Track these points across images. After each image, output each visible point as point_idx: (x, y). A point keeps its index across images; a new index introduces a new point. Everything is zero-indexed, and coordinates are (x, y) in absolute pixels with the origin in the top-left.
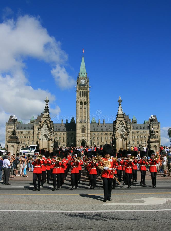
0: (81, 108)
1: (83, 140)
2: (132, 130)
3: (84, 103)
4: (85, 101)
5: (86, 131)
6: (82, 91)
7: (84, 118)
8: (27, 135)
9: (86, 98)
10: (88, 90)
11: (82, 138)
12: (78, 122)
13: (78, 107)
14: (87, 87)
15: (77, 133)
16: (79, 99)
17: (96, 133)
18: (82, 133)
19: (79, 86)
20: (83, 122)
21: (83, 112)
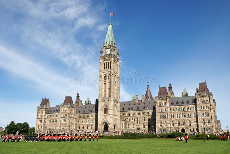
0: (105, 82)
1: (105, 122)
2: (168, 106)
3: (109, 76)
4: (109, 74)
5: (109, 111)
6: (106, 63)
7: (107, 95)
8: (55, 119)
9: (110, 71)
10: (112, 60)
11: (104, 120)
12: (100, 100)
13: (101, 82)
14: (111, 57)
15: (99, 114)
16: (103, 73)
17: (131, 113)
18: (104, 114)
19: (103, 57)
20: (106, 100)
21: (107, 88)
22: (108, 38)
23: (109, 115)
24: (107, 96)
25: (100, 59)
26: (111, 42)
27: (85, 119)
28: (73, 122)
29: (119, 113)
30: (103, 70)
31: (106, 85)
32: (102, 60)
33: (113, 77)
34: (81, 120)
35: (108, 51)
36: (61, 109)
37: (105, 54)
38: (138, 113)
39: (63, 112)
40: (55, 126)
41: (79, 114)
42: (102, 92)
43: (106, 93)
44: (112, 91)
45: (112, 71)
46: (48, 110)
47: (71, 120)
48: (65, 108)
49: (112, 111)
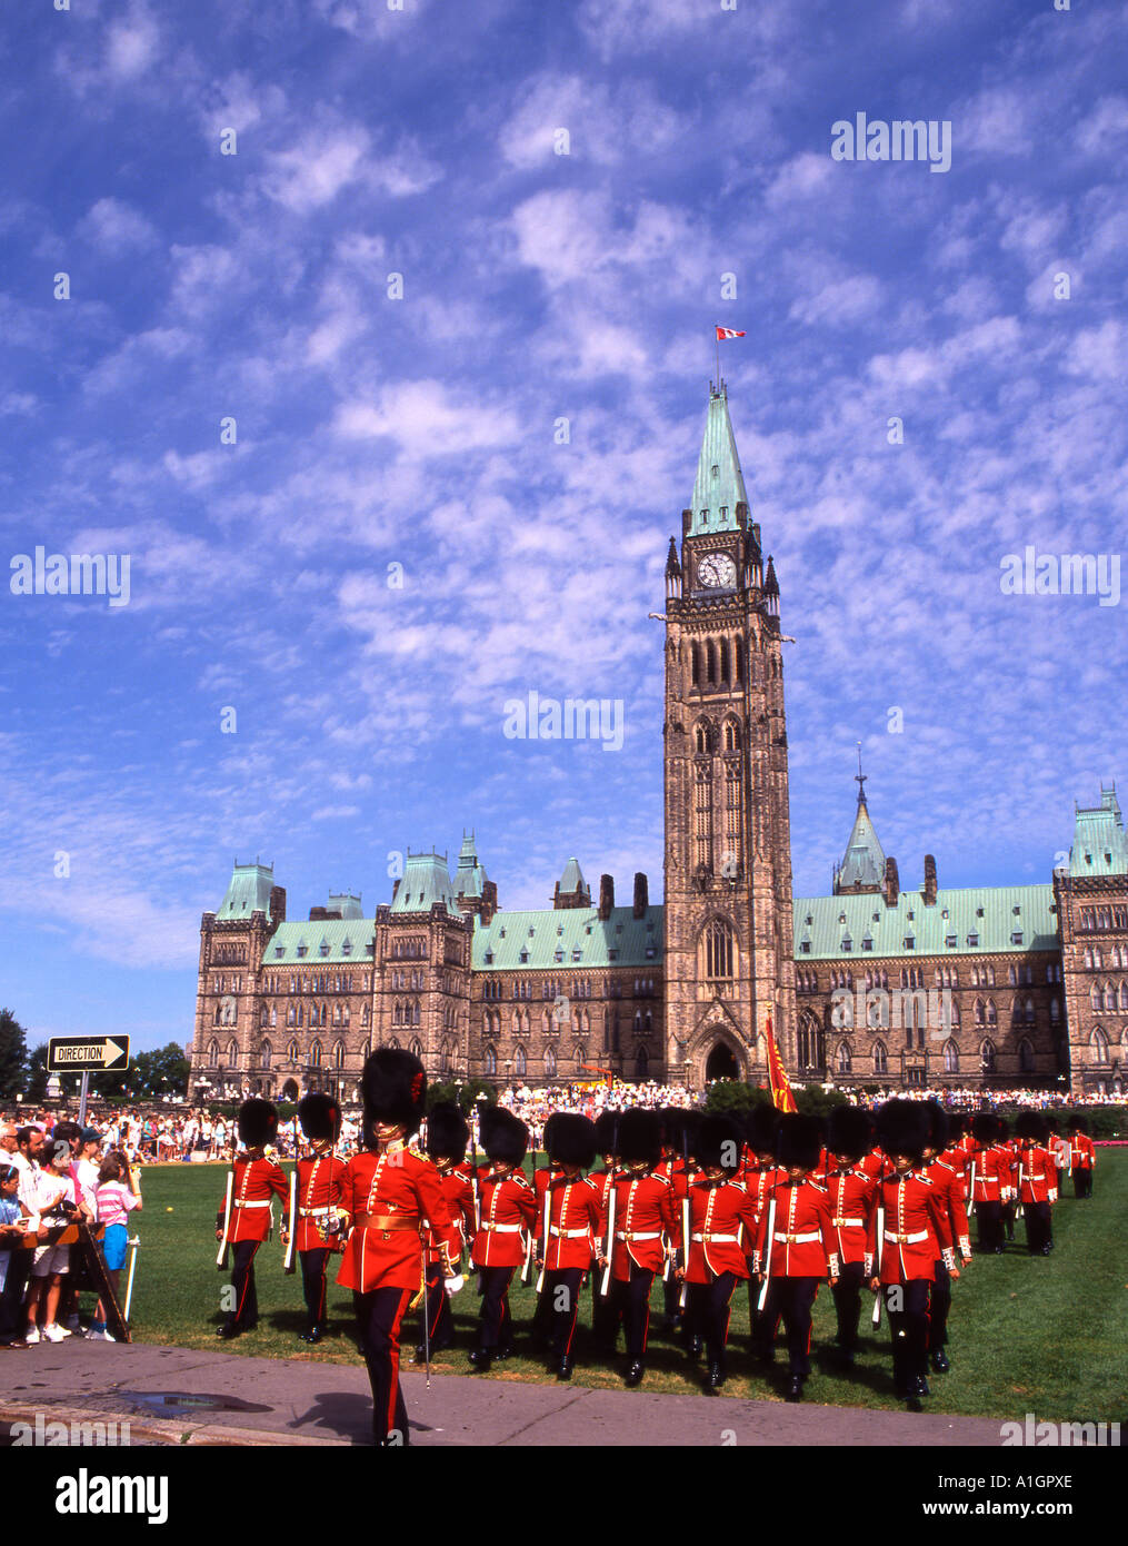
1: (719, 1030)
3: (729, 729)
6: (710, 643)
8: (335, 1000)
9: (739, 695)
10: (753, 629)
11: (712, 1018)
12: (677, 883)
13: (680, 764)
14: (741, 605)
15: (670, 979)
16: (686, 708)
17: (861, 974)
18: (710, 975)
19: (685, 608)
20: (715, 887)
21: (719, 808)
22: (713, 485)
23: (747, 985)
25: (666, 617)
26: (737, 512)
27: (535, 1005)
28: (461, 1021)
29: (789, 968)
30: (688, 690)
31: (716, 787)
32: (681, 623)
33: (763, 737)
34: (505, 1014)
35: (714, 568)
36: (380, 937)
37: (700, 585)
38: (908, 973)
39: (394, 959)
40: (335, 1051)
41: (492, 972)
42: (687, 832)
43: (715, 840)
44: (765, 827)
45: (756, 696)
46: (279, 942)
47: (448, 1011)
48: (412, 932)
49: (768, 955)
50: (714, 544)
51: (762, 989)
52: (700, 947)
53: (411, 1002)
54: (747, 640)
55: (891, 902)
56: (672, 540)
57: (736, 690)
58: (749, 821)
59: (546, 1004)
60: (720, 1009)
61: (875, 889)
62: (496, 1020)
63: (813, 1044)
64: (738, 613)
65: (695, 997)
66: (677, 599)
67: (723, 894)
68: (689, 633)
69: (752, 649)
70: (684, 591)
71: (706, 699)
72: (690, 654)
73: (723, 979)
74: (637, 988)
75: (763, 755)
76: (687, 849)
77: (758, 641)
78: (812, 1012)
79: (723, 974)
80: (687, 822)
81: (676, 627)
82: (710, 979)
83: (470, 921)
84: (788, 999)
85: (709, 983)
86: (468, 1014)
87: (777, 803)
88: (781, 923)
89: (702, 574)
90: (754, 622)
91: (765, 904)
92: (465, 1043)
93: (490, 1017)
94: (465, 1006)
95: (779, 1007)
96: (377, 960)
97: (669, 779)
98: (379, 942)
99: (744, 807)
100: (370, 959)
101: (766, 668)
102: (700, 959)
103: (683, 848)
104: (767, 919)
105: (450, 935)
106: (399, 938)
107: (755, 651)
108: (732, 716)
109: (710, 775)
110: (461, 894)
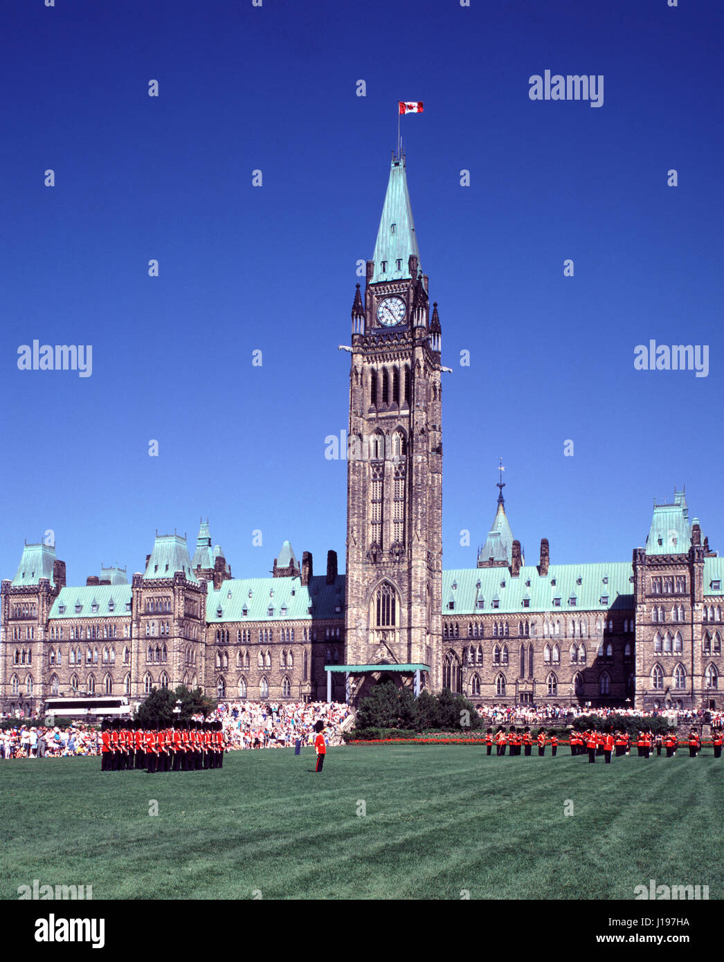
0: (378, 471)
5: (405, 611)
6: (384, 369)
7: (392, 534)
8: (105, 645)
9: (406, 412)
10: (418, 360)
11: (379, 655)
12: (355, 557)
13: (360, 466)
14: (409, 340)
15: (349, 627)
16: (366, 422)
17: (490, 625)
18: (378, 624)
19: (367, 342)
20: (384, 560)
21: (389, 500)
22: (392, 241)
23: (405, 632)
24: (392, 540)
25: (351, 349)
26: (409, 263)
27: (253, 647)
28: (198, 659)
29: (437, 620)
30: (367, 409)
31: (387, 484)
32: (363, 355)
33: (423, 446)
34: (231, 654)
35: (390, 310)
36: (135, 597)
37: (379, 323)
38: (524, 625)
39: (147, 613)
40: (105, 682)
41: (222, 623)
42: (364, 518)
43: (384, 525)
44: (423, 514)
45: (419, 413)
46: (61, 602)
47: (189, 652)
48: (160, 594)
49: (421, 611)
50: (389, 289)
51: (417, 635)
52: (372, 604)
53: (160, 645)
54: (413, 369)
55: (514, 572)
56: (358, 286)
57: (404, 409)
58: (410, 509)
59: (261, 646)
60: (385, 649)
61: (504, 564)
62: (225, 658)
63: (454, 675)
64: (407, 346)
65: (367, 641)
66: (361, 335)
67: (389, 564)
68: (369, 363)
69: (417, 375)
70: (366, 328)
71: (380, 415)
72: (370, 379)
73: (388, 627)
74: (328, 634)
75: (423, 460)
76: (364, 530)
77: (422, 369)
78: (453, 652)
79: (388, 624)
80: (364, 511)
81: (359, 357)
82: (379, 628)
83: (204, 585)
84: (436, 642)
85: (378, 630)
86: (204, 654)
87: (433, 497)
88: (433, 587)
89: (381, 315)
90: (420, 354)
91: (420, 571)
92: (201, 675)
93: (221, 657)
94: (201, 648)
95: (429, 649)
96: (134, 614)
97: (351, 477)
98: (135, 601)
99: (407, 499)
100: (130, 613)
101: (428, 392)
102: (371, 613)
103: (361, 530)
104: (422, 583)
105: (188, 595)
106: (150, 598)
107: (419, 377)
108: (400, 429)
109: (382, 475)
110: (199, 566)
